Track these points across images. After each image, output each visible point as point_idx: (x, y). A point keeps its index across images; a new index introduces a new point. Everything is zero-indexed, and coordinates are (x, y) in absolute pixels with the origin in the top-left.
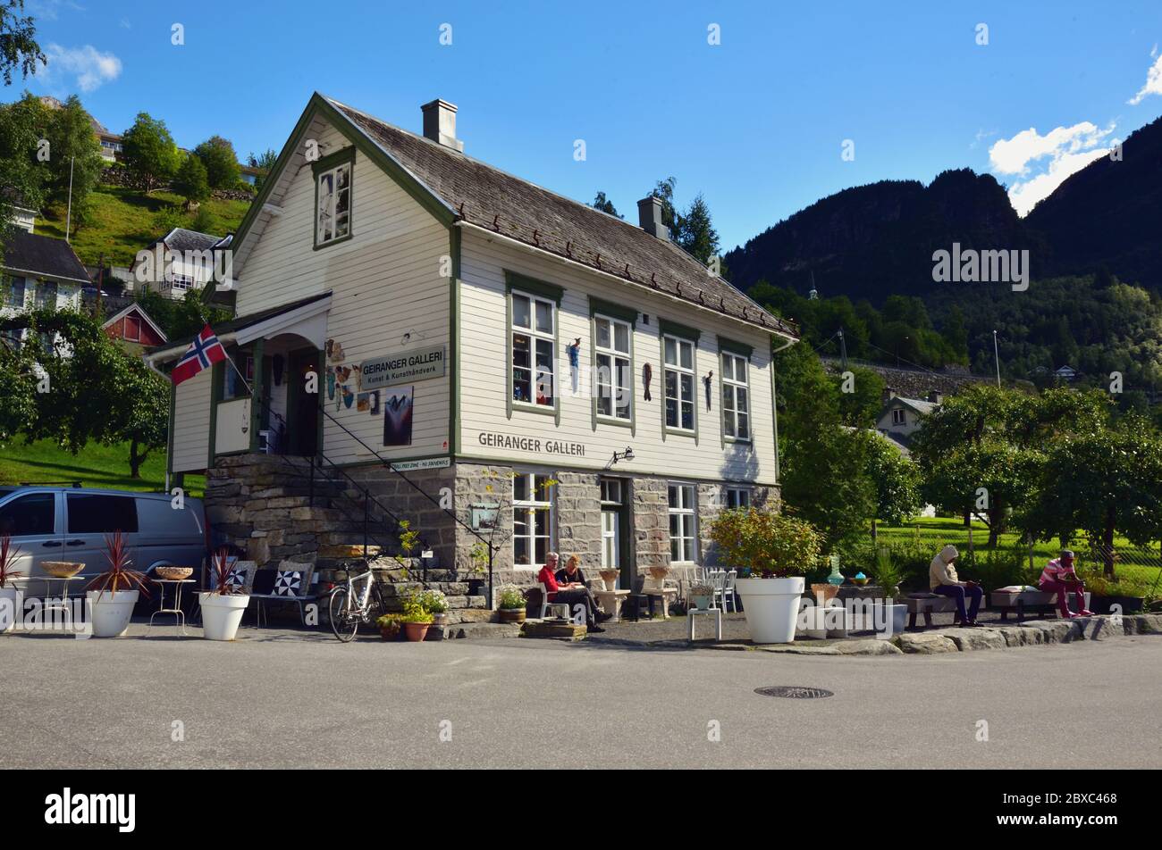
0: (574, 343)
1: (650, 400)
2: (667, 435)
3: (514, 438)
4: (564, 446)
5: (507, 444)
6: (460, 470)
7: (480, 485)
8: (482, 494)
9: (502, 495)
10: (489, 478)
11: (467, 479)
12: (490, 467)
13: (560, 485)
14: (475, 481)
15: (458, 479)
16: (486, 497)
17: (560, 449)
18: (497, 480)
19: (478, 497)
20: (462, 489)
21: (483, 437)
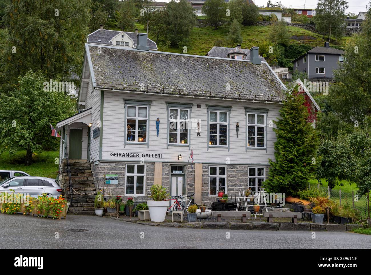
0: (156, 119)
1: (200, 136)
2: (209, 148)
3: (126, 154)
4: (151, 155)
5: (123, 155)
6: (101, 164)
7: (110, 169)
8: (111, 172)
9: (120, 172)
10: (114, 167)
11: (104, 167)
12: (115, 163)
13: (148, 168)
14: (108, 168)
15: (100, 167)
16: (112, 173)
17: (149, 156)
18: (118, 167)
19: (109, 173)
20: (102, 170)
21: (112, 154)
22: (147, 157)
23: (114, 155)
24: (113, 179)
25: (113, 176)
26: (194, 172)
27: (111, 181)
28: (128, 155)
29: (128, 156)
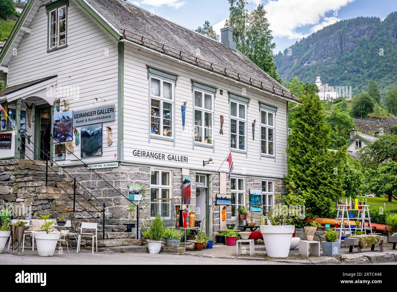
2: (232, 152)
3: (151, 153)
4: (177, 157)
5: (147, 156)
6: (123, 168)
7: (133, 176)
8: (134, 181)
9: (144, 181)
10: (138, 173)
11: (126, 174)
12: (138, 167)
13: (175, 177)
14: (131, 174)
15: (122, 173)
16: (136, 182)
17: (175, 159)
18: (142, 174)
19: (132, 182)
20: (124, 178)
21: (135, 152)
22: (173, 159)
23: (137, 153)
24: (137, 193)
25: (138, 188)
26: (219, 185)
27: (135, 195)
28: (153, 155)
29: (153, 157)
